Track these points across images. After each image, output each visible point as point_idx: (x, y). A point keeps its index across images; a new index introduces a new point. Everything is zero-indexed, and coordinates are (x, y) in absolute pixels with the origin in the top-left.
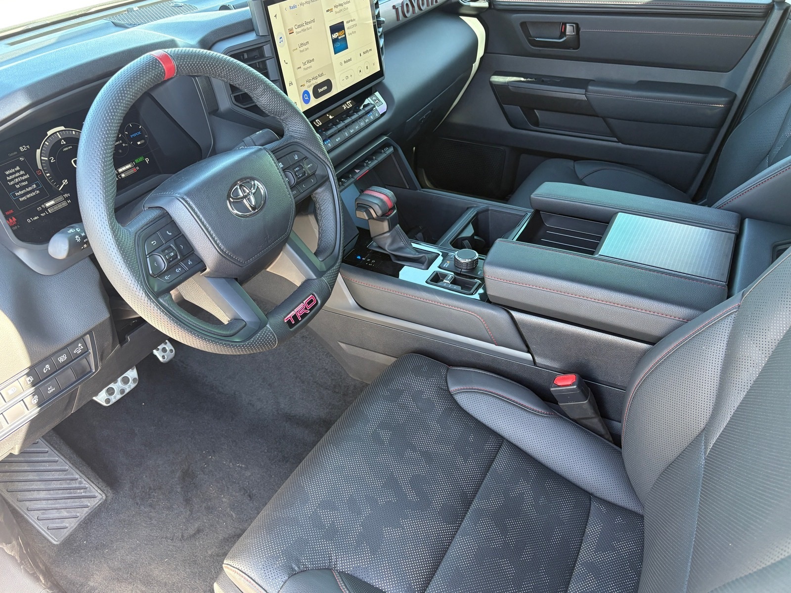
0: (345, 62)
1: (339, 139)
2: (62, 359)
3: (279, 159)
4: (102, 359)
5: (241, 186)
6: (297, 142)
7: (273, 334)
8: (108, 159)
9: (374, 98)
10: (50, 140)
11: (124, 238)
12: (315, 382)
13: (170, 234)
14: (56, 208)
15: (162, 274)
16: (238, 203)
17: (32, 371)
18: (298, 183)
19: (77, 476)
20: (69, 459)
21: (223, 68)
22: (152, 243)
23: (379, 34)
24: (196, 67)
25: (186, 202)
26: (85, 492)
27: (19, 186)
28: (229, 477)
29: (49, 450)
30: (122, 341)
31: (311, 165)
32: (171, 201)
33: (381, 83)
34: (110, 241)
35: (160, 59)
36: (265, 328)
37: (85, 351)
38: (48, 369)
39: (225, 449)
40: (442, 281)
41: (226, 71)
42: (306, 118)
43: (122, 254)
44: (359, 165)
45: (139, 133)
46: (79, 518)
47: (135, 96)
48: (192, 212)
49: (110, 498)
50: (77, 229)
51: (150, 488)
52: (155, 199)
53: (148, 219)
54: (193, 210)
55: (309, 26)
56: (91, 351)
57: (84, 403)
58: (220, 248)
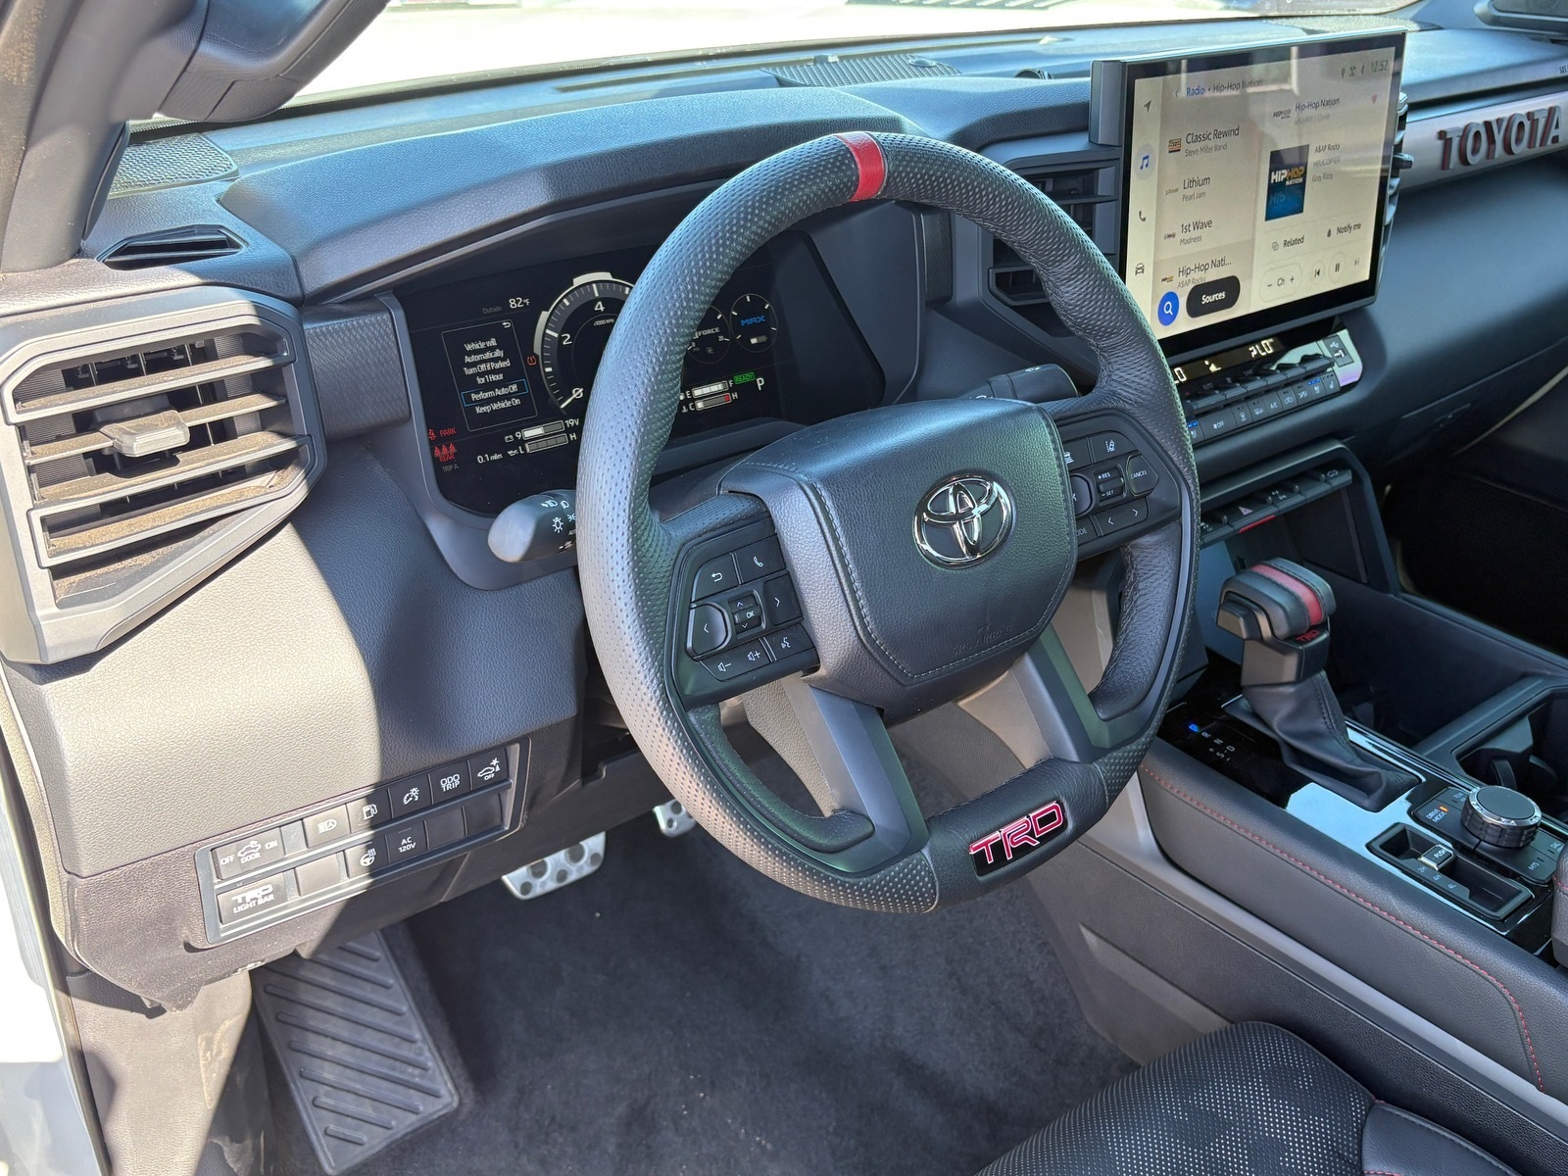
0: (1286, 243)
1: (1221, 423)
2: (450, 783)
3: (1068, 441)
4: (531, 805)
5: (957, 488)
6: (1123, 411)
7: (933, 878)
8: (673, 358)
9: (1334, 345)
10: (574, 296)
11: (652, 550)
12: (994, 1003)
13: (760, 565)
14: (543, 446)
15: (713, 656)
16: (940, 531)
17: (381, 794)
18: (1097, 511)
19: (418, 1036)
20: (415, 992)
21: (994, 197)
22: (714, 575)
23: (1390, 192)
24: (932, 183)
25: (819, 497)
26: (422, 1077)
27: (483, 381)
28: (729, 1162)
29: (383, 959)
30: (589, 773)
31: (1144, 473)
32: (785, 488)
33: (1361, 311)
34: (619, 548)
35: (856, 149)
36: (917, 856)
37: (502, 778)
38: (413, 797)
39: (740, 1087)
40: (1417, 856)
41: (1000, 207)
42: (1162, 355)
43: (638, 587)
44: (1254, 497)
45: (762, 319)
46: (391, 1132)
47: (773, 225)
48: (824, 525)
49: (466, 1110)
50: (562, 503)
51: (553, 1119)
52: (750, 474)
53: (721, 516)
54: (829, 522)
55: (1221, 141)
56: (513, 781)
57: (471, 887)
58: (864, 627)
